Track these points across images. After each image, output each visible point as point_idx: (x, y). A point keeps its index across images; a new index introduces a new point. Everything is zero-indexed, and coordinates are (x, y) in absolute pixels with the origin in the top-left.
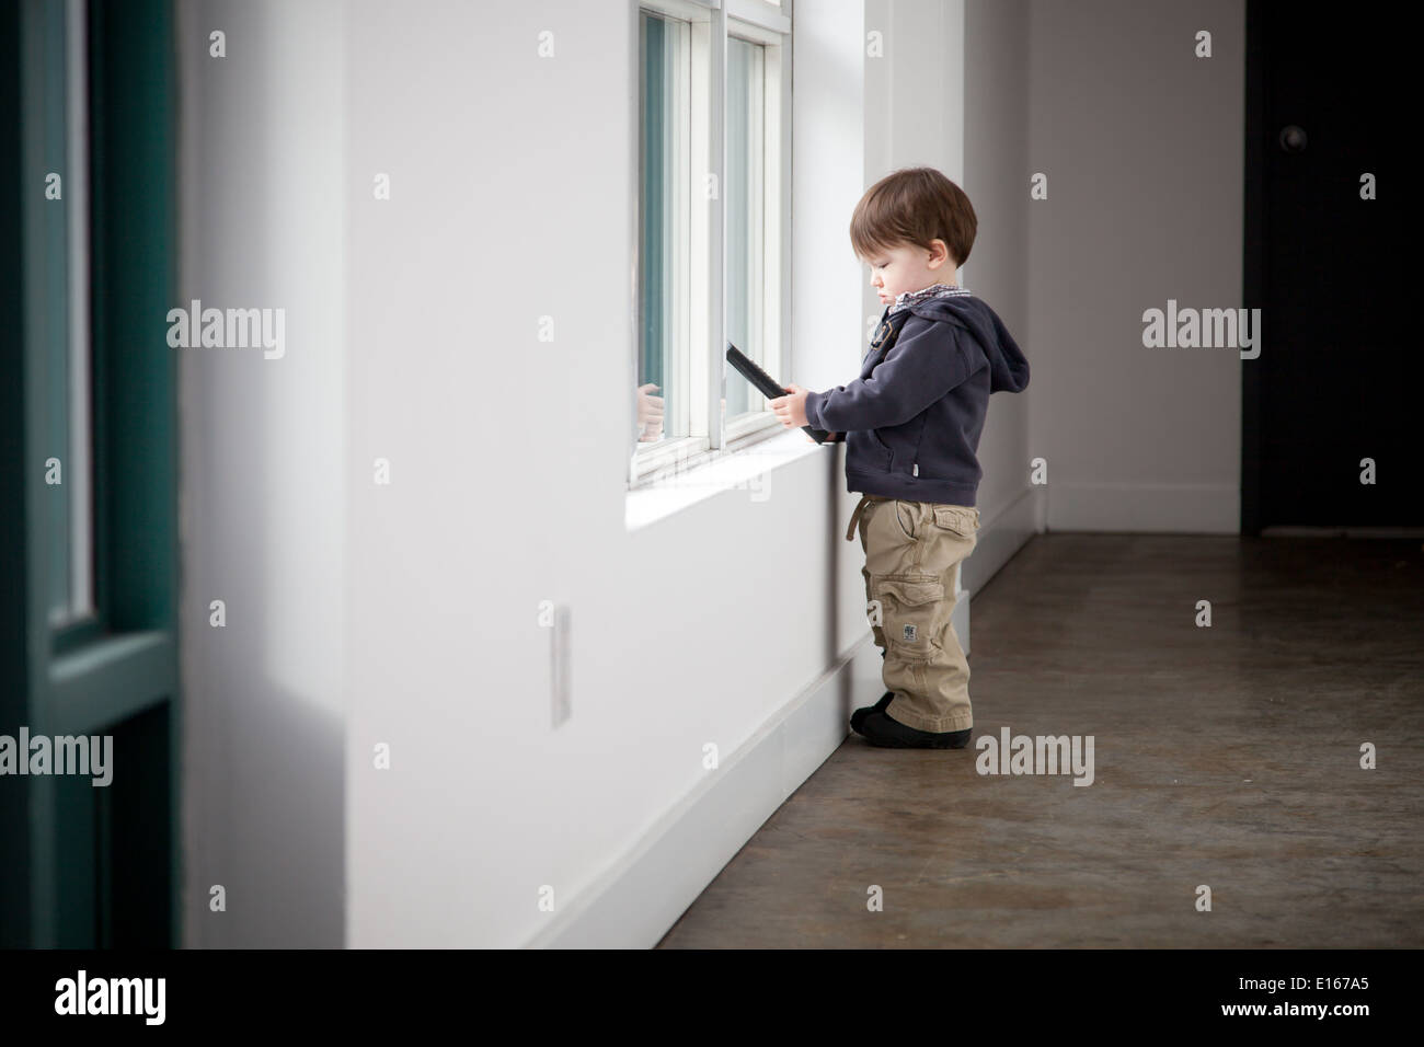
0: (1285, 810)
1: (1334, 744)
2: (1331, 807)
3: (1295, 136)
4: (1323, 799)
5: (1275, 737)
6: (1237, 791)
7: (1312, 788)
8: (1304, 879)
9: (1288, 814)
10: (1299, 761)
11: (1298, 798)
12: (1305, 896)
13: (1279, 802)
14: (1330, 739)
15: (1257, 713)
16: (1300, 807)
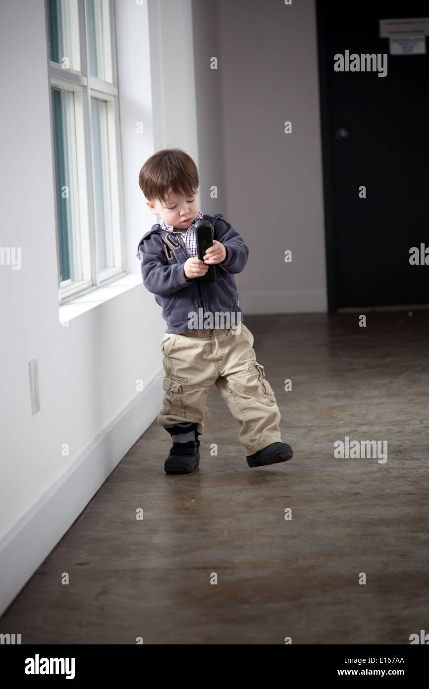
0: (359, 434)
1: (379, 404)
2: (380, 432)
3: (343, 133)
4: (376, 428)
5: (352, 402)
6: (337, 427)
7: (370, 424)
8: (371, 465)
9: (360, 436)
10: (363, 412)
11: (364, 429)
12: (371, 472)
13: (357, 431)
14: (376, 401)
15: (342, 392)
16: (366, 433)
